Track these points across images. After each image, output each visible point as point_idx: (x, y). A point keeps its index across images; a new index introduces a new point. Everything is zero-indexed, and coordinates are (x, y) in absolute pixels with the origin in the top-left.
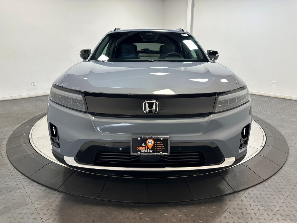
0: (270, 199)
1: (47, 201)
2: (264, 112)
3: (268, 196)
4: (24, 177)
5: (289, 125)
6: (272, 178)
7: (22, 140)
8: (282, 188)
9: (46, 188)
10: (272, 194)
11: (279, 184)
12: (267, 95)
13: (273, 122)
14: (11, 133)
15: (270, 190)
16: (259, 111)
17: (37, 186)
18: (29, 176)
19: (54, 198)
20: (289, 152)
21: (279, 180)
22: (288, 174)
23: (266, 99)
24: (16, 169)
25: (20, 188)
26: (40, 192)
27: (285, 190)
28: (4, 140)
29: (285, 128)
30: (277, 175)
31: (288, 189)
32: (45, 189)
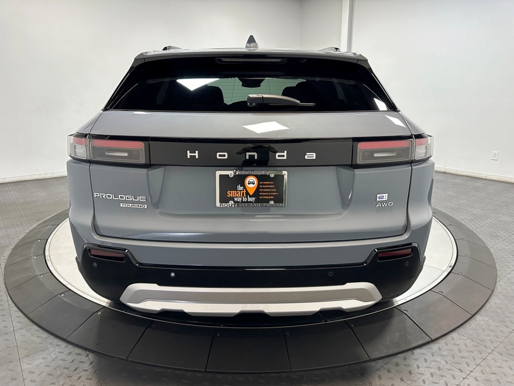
0: (434, 376)
1: (44, 358)
2: (469, 209)
3: (432, 370)
4: (20, 314)
5: (510, 235)
6: (449, 337)
7: (32, 250)
8: (464, 357)
9: (49, 335)
10: (442, 367)
11: (459, 349)
12: (483, 176)
13: (481, 229)
14: (21, 237)
15: (439, 360)
16: (460, 206)
17: (36, 330)
18: (26, 313)
19: (57, 353)
20: (496, 286)
21: (461, 341)
22: (482, 329)
23: (479, 184)
24: (11, 301)
25: (7, 333)
26: (38, 342)
27: (467, 360)
28: (7, 249)
29: (501, 240)
30: (461, 330)
31: (475, 359)
32: (47, 336)
